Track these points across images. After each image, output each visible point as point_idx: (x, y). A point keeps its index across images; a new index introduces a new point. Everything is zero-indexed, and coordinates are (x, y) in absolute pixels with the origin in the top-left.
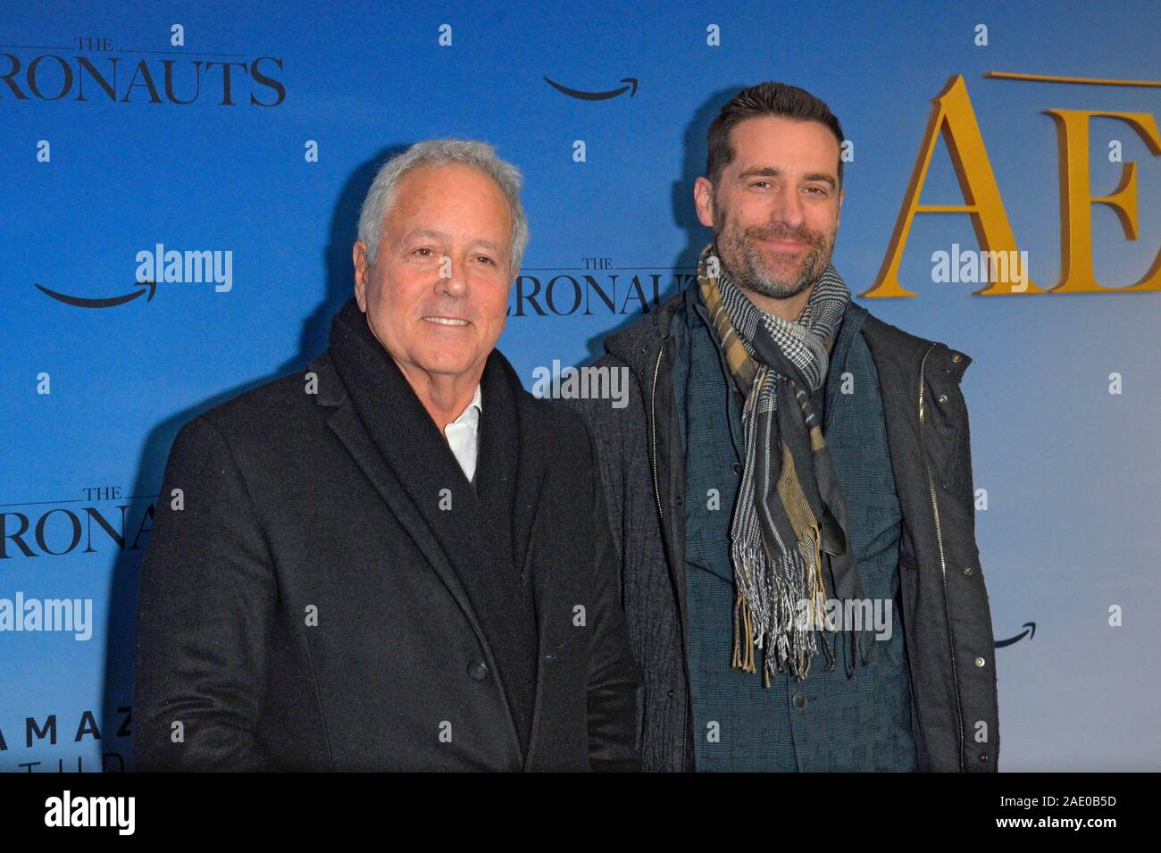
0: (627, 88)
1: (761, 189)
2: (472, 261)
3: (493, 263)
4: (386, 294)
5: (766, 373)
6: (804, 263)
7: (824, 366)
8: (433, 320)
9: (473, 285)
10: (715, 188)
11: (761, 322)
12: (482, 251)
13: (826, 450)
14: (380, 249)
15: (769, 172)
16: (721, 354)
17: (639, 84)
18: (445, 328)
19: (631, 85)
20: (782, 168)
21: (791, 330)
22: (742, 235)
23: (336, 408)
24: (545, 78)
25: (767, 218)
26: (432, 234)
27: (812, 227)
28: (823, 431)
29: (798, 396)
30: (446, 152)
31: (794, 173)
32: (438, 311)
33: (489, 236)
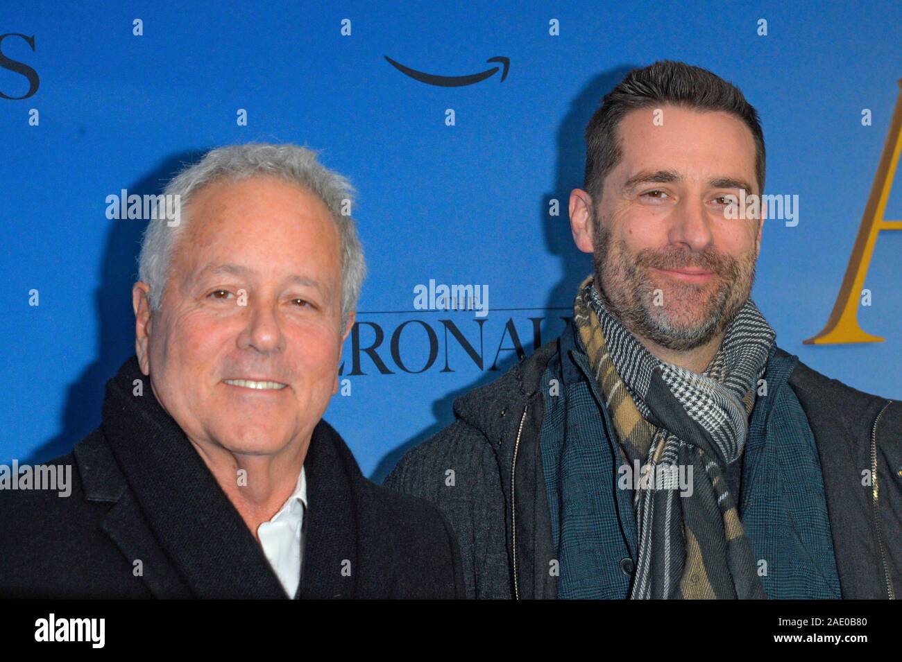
0: (496, 70)
1: (655, 200)
2: (285, 304)
3: (314, 307)
4: (174, 350)
5: (665, 440)
6: (713, 299)
7: (742, 430)
8: (236, 383)
9: (289, 335)
10: (594, 202)
11: (657, 373)
12: (300, 291)
13: (744, 540)
14: (166, 291)
15: (664, 177)
16: (606, 416)
17: (511, 64)
18: (252, 394)
19: (501, 66)
20: (681, 172)
21: (697, 382)
22: (633, 261)
23: (113, 505)
24: (387, 58)
25: (665, 240)
26: (233, 270)
27: (722, 249)
28: (740, 514)
29: (707, 468)
30: (252, 161)
31: (697, 178)
32: (241, 371)
33: (310, 270)
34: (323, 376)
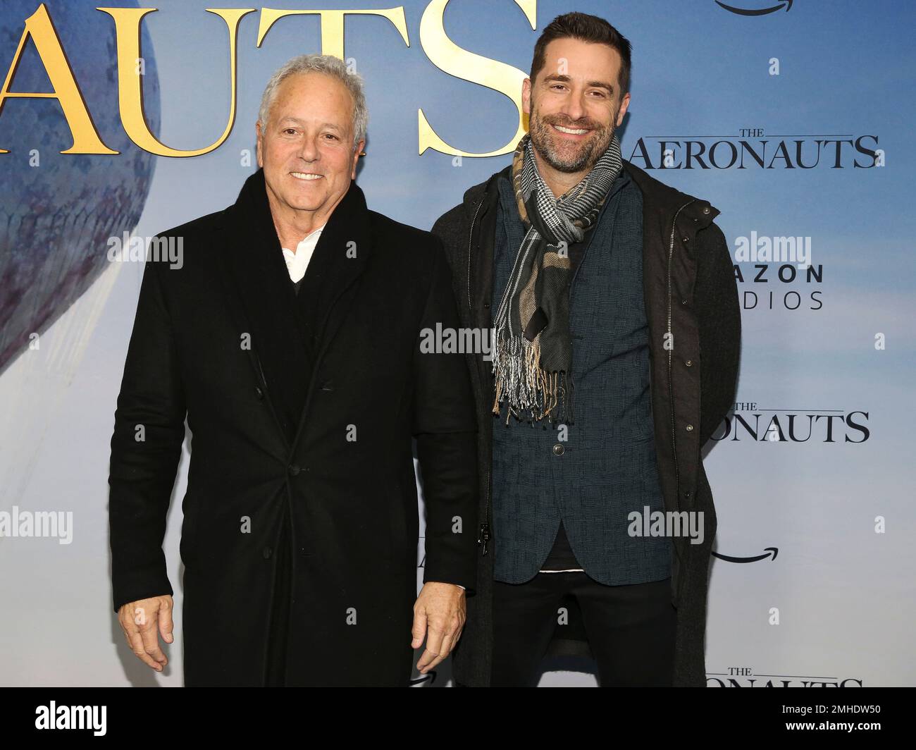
1: (559, 91)
2: (322, 137)
3: (337, 139)
9: (322, 151)
12: (330, 131)
15: (563, 78)
18: (304, 182)
20: (572, 77)
22: (541, 122)
25: (558, 110)
26: (295, 120)
31: (581, 80)
32: (298, 169)
33: (334, 121)
34: (341, 171)
